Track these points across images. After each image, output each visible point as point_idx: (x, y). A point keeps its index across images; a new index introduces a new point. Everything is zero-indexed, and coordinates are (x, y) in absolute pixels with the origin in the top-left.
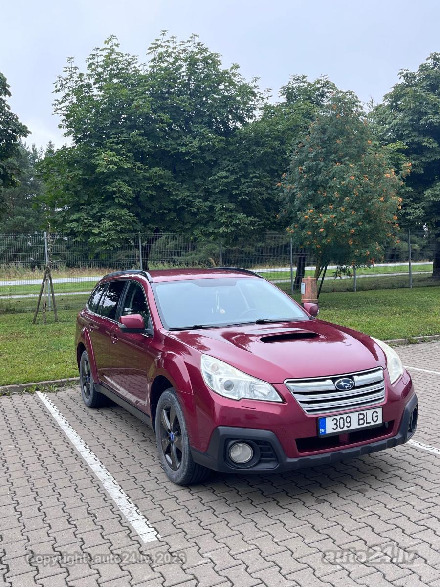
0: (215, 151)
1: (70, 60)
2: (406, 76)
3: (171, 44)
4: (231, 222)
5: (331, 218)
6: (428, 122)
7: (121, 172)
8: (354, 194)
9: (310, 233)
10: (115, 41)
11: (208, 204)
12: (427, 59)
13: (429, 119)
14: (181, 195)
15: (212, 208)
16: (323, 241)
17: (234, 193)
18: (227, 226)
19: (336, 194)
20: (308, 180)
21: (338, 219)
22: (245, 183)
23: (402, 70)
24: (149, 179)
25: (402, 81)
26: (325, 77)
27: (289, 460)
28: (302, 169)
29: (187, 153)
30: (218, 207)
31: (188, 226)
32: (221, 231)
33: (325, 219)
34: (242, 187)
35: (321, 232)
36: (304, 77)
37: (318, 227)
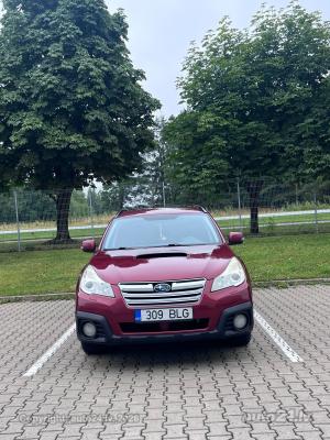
0: (307, 101)
1: (192, 43)
3: (271, 14)
4: (318, 163)
7: (217, 130)
10: (227, 20)
11: (297, 148)
14: (274, 143)
15: (301, 152)
17: (321, 137)
18: (313, 167)
24: (246, 131)
27: (115, 337)
29: (279, 106)
30: (306, 150)
31: (280, 169)
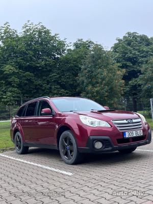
2: (118, 40)
3: (31, 26)
5: (98, 89)
6: (128, 56)
7: (13, 74)
8: (106, 80)
10: (8, 24)
11: (49, 86)
12: (126, 34)
14: (38, 83)
15: (51, 88)
17: (59, 82)
20: (88, 75)
21: (101, 89)
23: (117, 38)
24: (25, 76)
25: (117, 42)
26: (90, 40)
27: (115, 146)
28: (86, 72)
29: (40, 67)
33: (96, 90)
34: (62, 79)
37: (94, 93)
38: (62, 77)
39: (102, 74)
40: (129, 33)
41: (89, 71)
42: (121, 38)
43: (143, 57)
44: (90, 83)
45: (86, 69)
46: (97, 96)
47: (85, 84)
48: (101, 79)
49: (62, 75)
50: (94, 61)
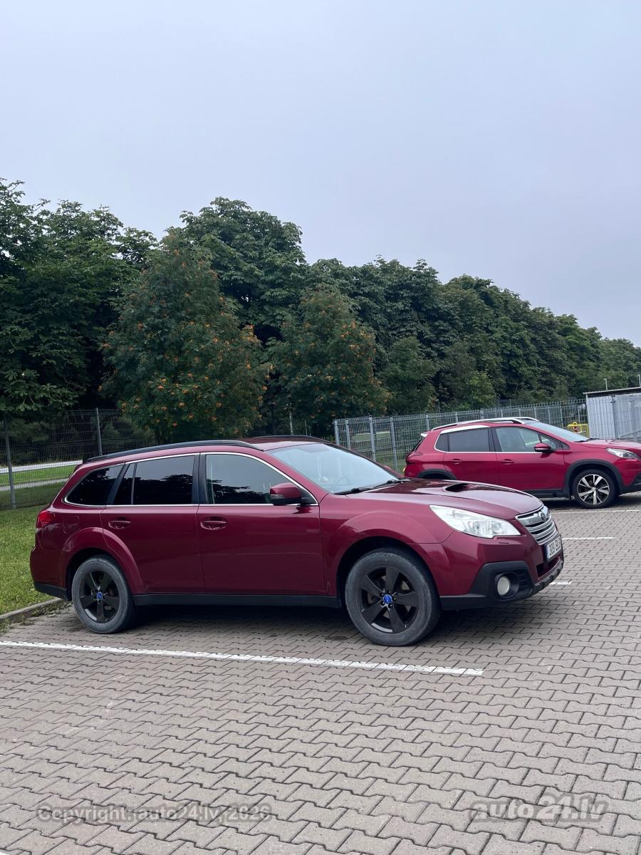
2: (189, 220)
4: (33, 397)
5: (194, 388)
6: (232, 278)
8: (219, 360)
9: (165, 408)
12: (212, 203)
13: (232, 275)
16: (184, 418)
17: (34, 356)
18: (28, 402)
19: (196, 359)
20: (152, 341)
21: (202, 391)
22: (46, 342)
23: (185, 212)
26: (106, 209)
28: (142, 327)
30: (11, 375)
32: (22, 407)
33: (185, 391)
34: (42, 348)
35: (182, 407)
36: (77, 205)
37: (176, 401)
38: (44, 339)
39: (202, 341)
40: (219, 202)
41: (154, 328)
42: (197, 214)
43: (273, 285)
44: (160, 366)
45: (141, 319)
46: (189, 412)
47: (140, 369)
48: (200, 355)
49: (43, 333)
50: (169, 295)
